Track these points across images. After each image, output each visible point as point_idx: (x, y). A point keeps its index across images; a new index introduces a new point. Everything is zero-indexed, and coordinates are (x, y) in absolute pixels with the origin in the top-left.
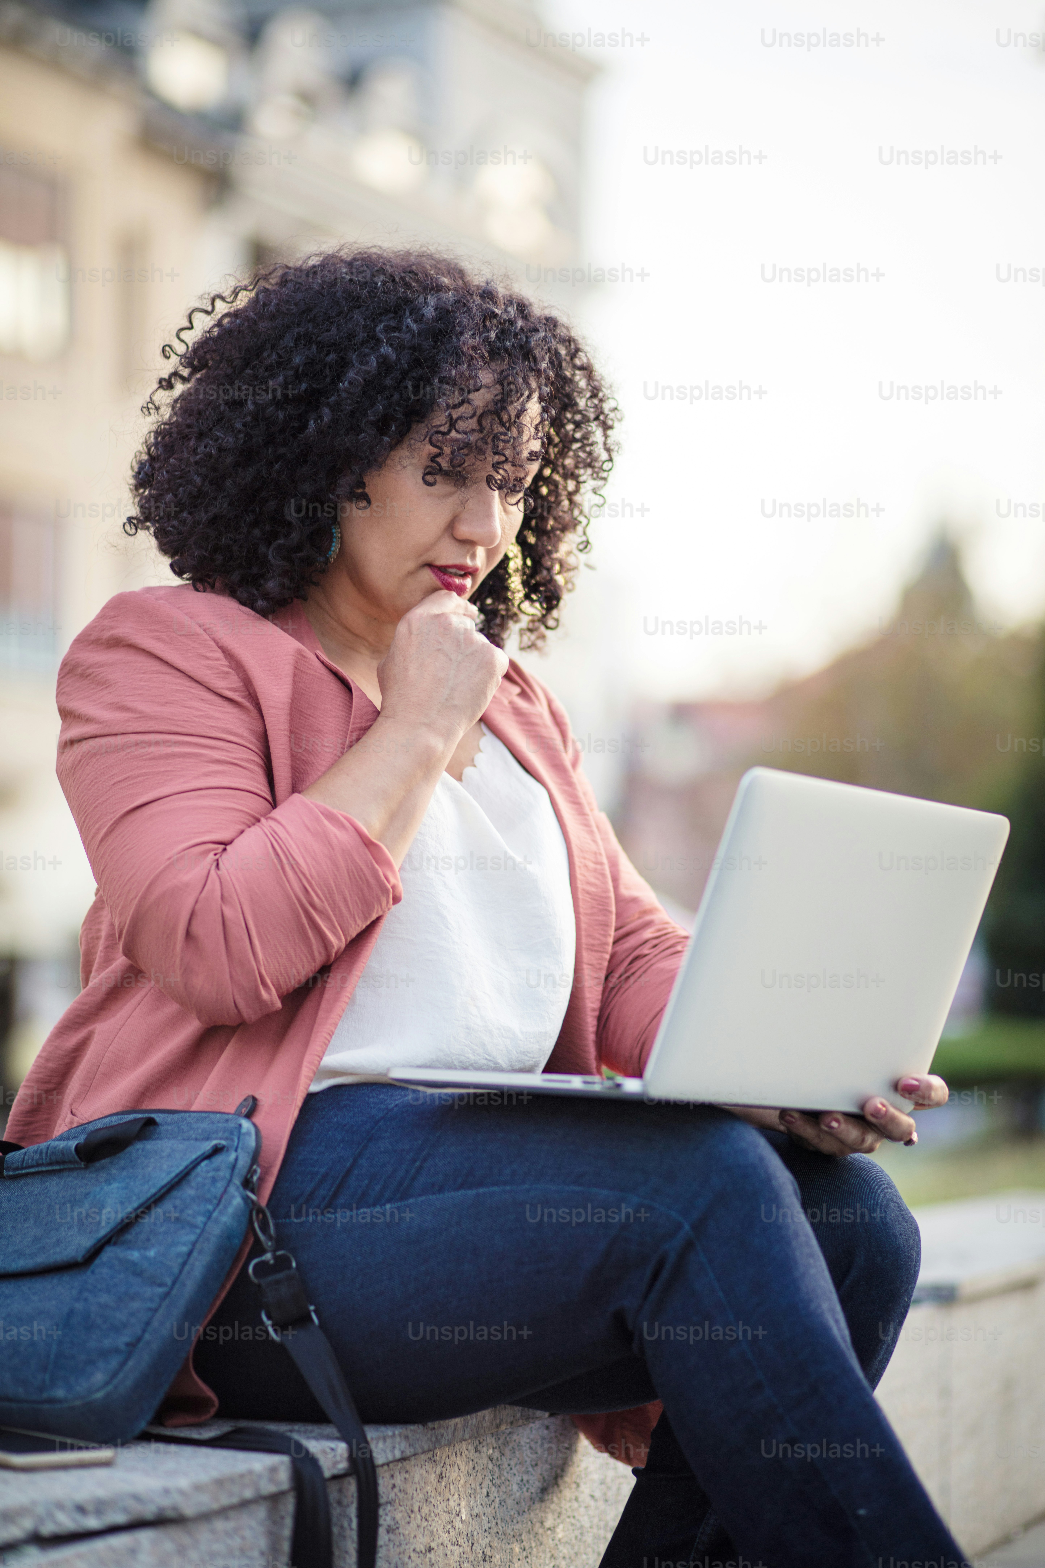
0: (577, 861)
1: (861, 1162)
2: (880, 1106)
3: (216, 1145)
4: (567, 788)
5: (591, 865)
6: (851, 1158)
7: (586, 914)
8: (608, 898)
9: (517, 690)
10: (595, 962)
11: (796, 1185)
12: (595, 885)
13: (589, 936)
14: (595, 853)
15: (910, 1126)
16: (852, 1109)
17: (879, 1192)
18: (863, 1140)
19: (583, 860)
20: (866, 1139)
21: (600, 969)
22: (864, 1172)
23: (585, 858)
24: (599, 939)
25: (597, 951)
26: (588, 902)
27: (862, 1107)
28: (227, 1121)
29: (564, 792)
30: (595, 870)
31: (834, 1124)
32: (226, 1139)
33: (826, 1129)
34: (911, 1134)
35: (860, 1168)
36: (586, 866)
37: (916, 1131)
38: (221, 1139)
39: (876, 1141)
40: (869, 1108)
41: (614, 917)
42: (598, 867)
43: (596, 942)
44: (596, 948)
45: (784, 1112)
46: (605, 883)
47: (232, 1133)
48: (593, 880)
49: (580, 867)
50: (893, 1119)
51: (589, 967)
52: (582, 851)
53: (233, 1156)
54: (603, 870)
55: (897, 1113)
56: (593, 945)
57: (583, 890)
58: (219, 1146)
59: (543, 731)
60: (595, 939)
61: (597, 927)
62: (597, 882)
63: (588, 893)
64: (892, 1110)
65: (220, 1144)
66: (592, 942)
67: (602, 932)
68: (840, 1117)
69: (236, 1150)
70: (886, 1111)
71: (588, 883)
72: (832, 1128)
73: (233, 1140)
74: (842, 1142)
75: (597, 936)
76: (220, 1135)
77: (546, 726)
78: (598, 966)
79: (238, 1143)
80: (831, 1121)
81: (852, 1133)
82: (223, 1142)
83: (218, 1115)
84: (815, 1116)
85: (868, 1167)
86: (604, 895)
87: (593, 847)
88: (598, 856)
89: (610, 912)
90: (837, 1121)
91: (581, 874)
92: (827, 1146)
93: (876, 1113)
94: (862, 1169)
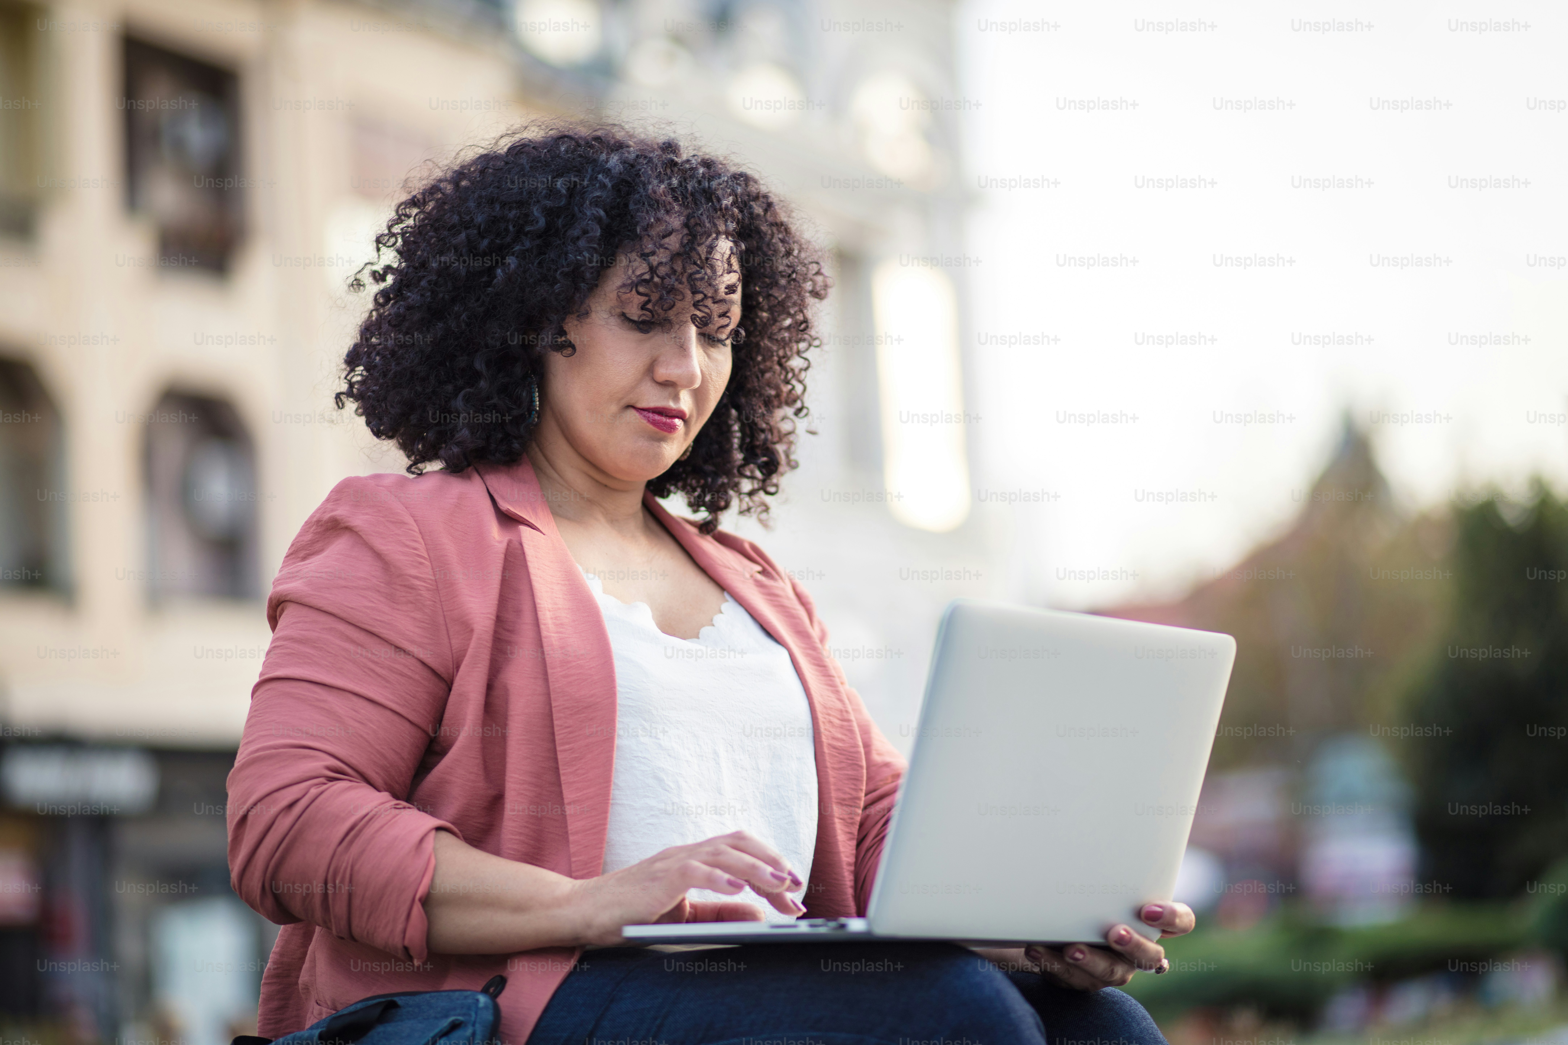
0: (820, 716)
1: (1114, 997)
2: (1123, 933)
3: (453, 1022)
4: (811, 652)
5: (837, 722)
6: (1104, 993)
7: (834, 768)
8: (858, 752)
9: (759, 568)
10: (846, 817)
11: (1038, 1018)
12: (842, 740)
13: (838, 790)
14: (841, 711)
15: (1158, 952)
16: (1095, 939)
17: (1133, 1024)
18: (1112, 972)
19: (827, 717)
20: (1115, 970)
21: (852, 824)
22: (1118, 1006)
23: (829, 715)
24: (849, 794)
25: (847, 805)
26: (835, 756)
27: (1106, 935)
28: (466, 997)
29: (807, 655)
30: (842, 727)
31: (1079, 955)
32: (464, 1015)
33: (1071, 961)
34: (1160, 960)
35: (1113, 1002)
36: (830, 722)
37: (1165, 958)
38: (459, 1015)
39: (1127, 972)
40: (1113, 936)
41: (865, 771)
42: (845, 723)
43: (847, 796)
44: (847, 803)
45: (1030, 947)
46: (854, 738)
47: (469, 1008)
48: (839, 736)
49: (824, 722)
50: (1139, 946)
51: (841, 821)
52: (825, 708)
53: (469, 1032)
54: (851, 726)
55: (1143, 940)
56: (844, 800)
57: (829, 745)
58: (457, 1022)
59: (786, 603)
60: (845, 793)
61: (846, 782)
62: (844, 737)
63: (834, 747)
64: (1136, 936)
65: (457, 1020)
66: (843, 796)
67: (853, 787)
68: (1083, 948)
69: (474, 1025)
70: (1131, 938)
71: (834, 738)
72: (1077, 959)
73: (470, 1015)
74: (1091, 975)
75: (848, 790)
76: (458, 1011)
77: (788, 598)
78: (849, 821)
79: (476, 1018)
80: (1074, 953)
81: (1100, 964)
82: (461, 1018)
83: (457, 993)
84: (1058, 949)
85: (1122, 1001)
86: (853, 750)
87: (839, 705)
88: (845, 714)
89: (861, 767)
90: (1082, 952)
91: (825, 729)
92: (1078, 981)
93: (1121, 940)
94: (1115, 1003)
